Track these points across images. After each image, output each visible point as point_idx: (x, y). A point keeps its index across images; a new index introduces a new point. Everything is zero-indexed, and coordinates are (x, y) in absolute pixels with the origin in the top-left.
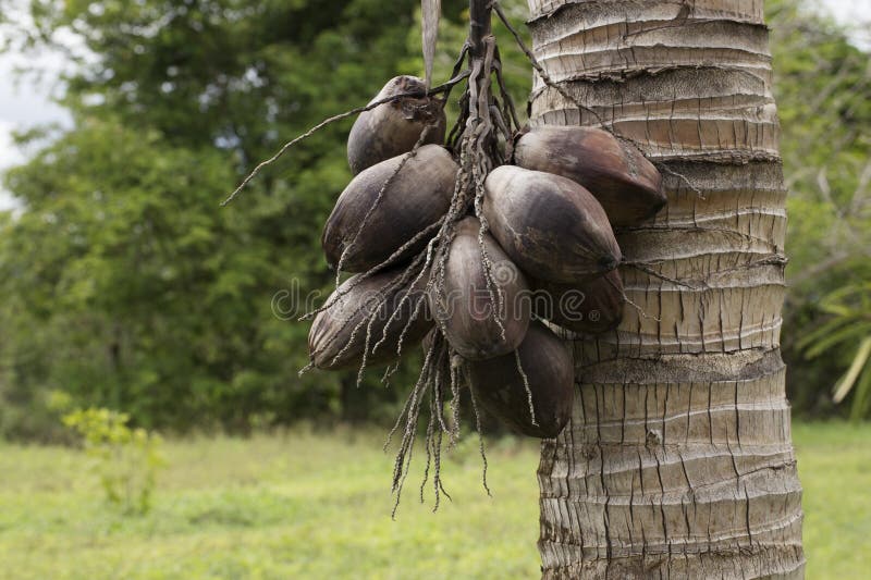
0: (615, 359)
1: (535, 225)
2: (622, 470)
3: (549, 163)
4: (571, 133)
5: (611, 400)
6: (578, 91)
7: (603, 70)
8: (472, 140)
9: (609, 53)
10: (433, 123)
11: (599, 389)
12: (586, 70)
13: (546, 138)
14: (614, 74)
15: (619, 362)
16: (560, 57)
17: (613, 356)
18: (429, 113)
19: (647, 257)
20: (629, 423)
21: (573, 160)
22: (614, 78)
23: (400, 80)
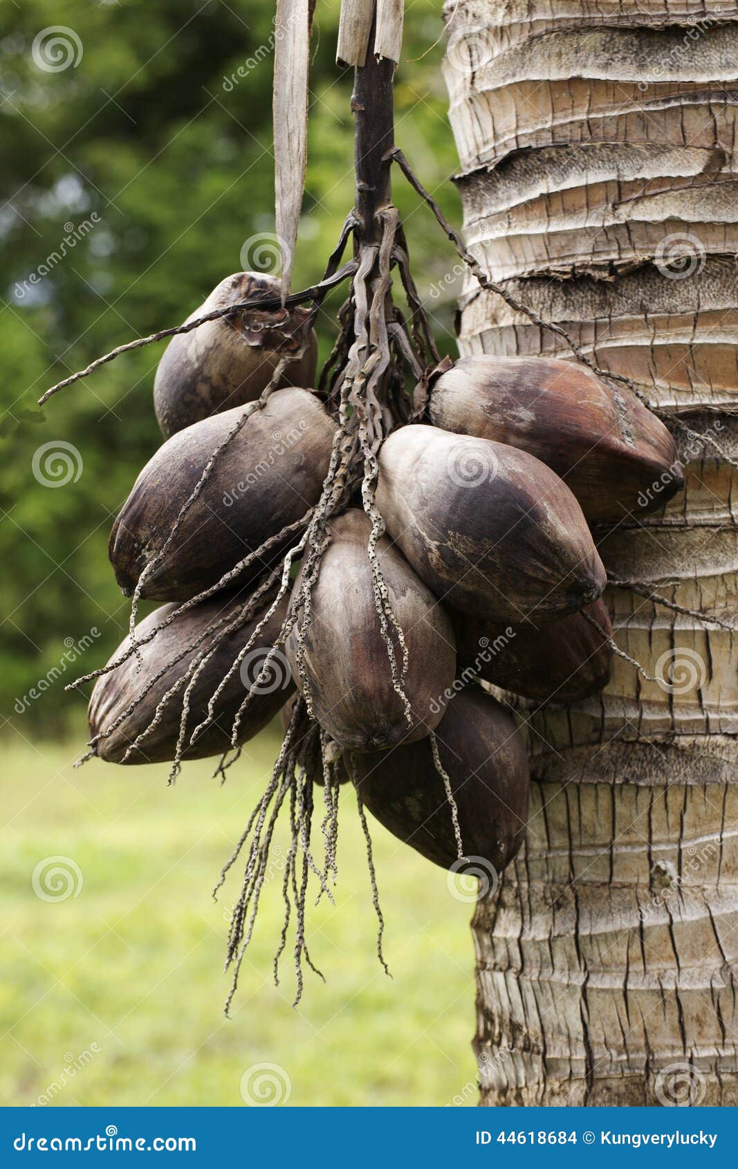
0: (599, 742)
1: (461, 528)
2: (610, 928)
3: (487, 421)
4: (523, 370)
5: (592, 810)
6: (538, 294)
7: (578, 261)
8: (359, 382)
9: (589, 231)
10: (294, 352)
11: (572, 793)
12: (550, 260)
13: (482, 379)
14: (596, 267)
15: (604, 747)
16: (508, 239)
17: (595, 736)
18: (288, 336)
19: (650, 574)
20: (623, 850)
21: (526, 415)
22: (597, 275)
23: (240, 279)
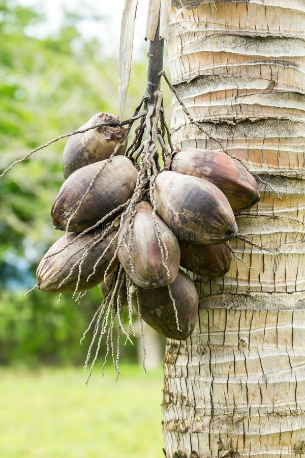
0: (221, 294)
2: (223, 361)
3: (194, 171)
4: (206, 154)
5: (218, 319)
6: (206, 128)
7: (222, 117)
8: (148, 154)
9: (225, 106)
10: (121, 142)
11: (210, 312)
12: (210, 116)
13: (192, 156)
14: (228, 119)
15: (224, 296)
16: (194, 107)
17: (220, 292)
18: (120, 136)
19: (244, 232)
20: (229, 333)
21: (209, 170)
22: (229, 122)
23: (103, 115)
